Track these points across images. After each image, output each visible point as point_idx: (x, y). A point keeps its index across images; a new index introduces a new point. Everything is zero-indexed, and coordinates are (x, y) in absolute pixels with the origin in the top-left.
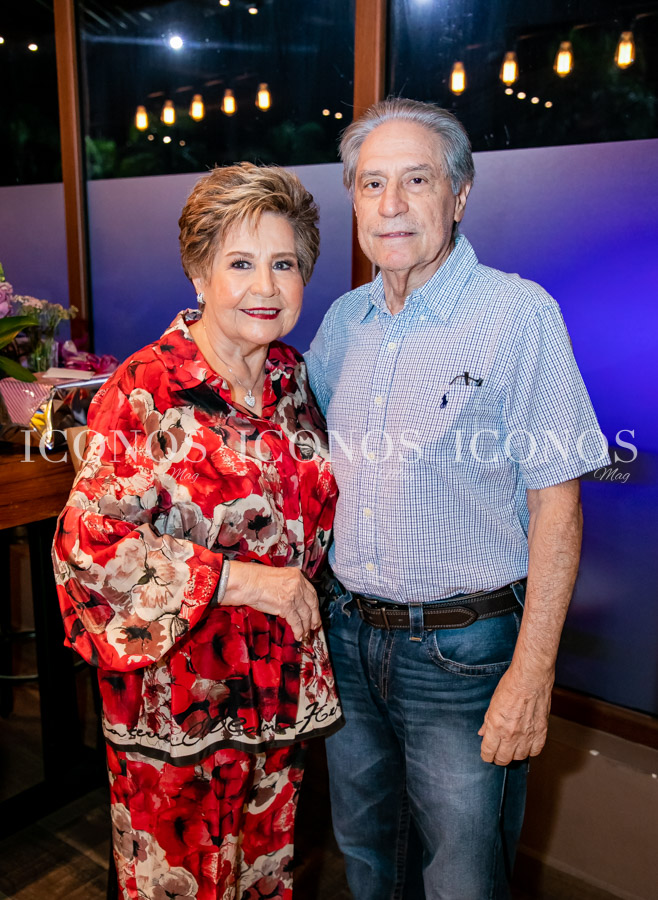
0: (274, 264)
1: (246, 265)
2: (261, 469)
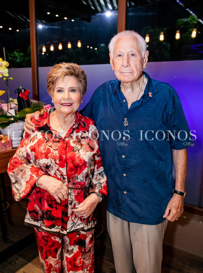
1: (62, 91)
2: (51, 151)
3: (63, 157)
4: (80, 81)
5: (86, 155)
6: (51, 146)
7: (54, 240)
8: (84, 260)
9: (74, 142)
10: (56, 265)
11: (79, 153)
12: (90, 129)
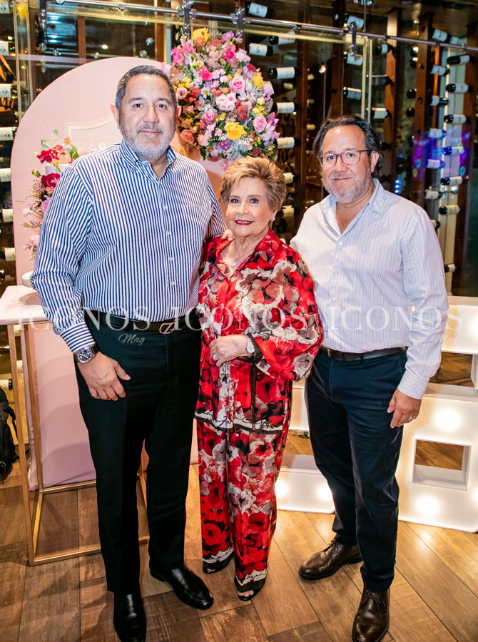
0: (249, 201)
2: (208, 294)
4: (270, 187)
6: (210, 286)
9: (242, 284)
10: (212, 466)
11: (242, 302)
12: (276, 267)
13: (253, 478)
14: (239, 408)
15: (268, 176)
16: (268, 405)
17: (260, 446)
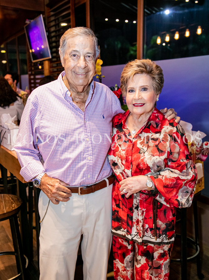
0: (141, 89)
1: (134, 91)
2: (119, 150)
3: (129, 159)
5: (151, 159)
6: (120, 145)
7: (121, 243)
8: (151, 276)
10: (124, 271)
11: (144, 156)
12: (163, 130)
13: (156, 277)
14: (147, 229)
15: (152, 70)
16: (166, 224)
17: (161, 254)
